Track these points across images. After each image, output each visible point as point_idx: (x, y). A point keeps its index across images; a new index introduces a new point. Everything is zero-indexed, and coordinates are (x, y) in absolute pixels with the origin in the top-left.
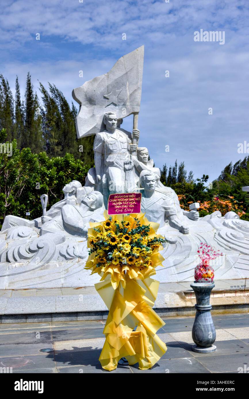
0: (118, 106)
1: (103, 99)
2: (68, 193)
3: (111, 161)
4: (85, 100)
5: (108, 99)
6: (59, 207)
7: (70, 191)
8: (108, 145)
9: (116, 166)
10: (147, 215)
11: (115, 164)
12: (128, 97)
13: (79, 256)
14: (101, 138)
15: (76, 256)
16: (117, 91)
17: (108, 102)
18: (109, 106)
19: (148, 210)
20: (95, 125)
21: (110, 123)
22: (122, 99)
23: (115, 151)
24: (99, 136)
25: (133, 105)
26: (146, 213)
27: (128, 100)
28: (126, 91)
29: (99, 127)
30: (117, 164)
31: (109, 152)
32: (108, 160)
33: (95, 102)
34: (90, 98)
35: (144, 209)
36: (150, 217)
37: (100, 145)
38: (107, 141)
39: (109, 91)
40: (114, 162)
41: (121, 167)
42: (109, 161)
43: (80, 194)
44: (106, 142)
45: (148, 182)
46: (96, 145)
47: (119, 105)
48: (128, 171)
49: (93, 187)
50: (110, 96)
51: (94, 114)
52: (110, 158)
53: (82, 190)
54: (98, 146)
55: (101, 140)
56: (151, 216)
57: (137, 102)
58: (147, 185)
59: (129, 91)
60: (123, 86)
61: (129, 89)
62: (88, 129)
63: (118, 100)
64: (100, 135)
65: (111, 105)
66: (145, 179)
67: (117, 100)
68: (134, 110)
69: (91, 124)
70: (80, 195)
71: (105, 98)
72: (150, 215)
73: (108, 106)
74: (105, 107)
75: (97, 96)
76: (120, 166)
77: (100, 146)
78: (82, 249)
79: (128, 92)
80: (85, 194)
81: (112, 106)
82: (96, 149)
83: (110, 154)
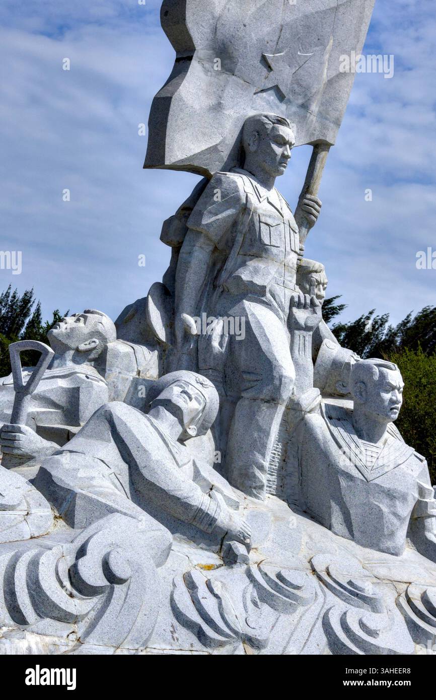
0: (286, 103)
1: (257, 62)
2: (72, 352)
3: (258, 281)
4: (207, 42)
5: (269, 68)
6: (48, 395)
7: (82, 347)
8: (257, 224)
9: (268, 305)
10: (372, 500)
11: (268, 295)
12: (322, 86)
13: (246, 635)
14: (238, 191)
15: (236, 633)
16: (299, 53)
17: (266, 78)
18: (264, 94)
19: (377, 485)
20: (218, 142)
21: (277, 153)
22: (304, 84)
23: (274, 250)
24: (232, 185)
25: (326, 119)
26: (368, 493)
27: (319, 97)
28: (322, 63)
29: (225, 153)
30: (272, 299)
31: (254, 251)
32: (245, 275)
33: (235, 63)
34: (223, 44)
35: (362, 477)
36: (381, 510)
37: (229, 216)
38: (256, 209)
39: (280, 45)
40: (267, 290)
41: (283, 311)
42: (252, 282)
43: (117, 367)
44: (255, 212)
45: (387, 392)
46: (210, 212)
47: (289, 102)
48: (302, 332)
49: (156, 352)
50: (277, 60)
51: (220, 104)
52: (256, 271)
53: (127, 355)
54: (220, 216)
55: (238, 199)
56: (385, 509)
57: (338, 113)
58: (382, 401)
59: (328, 69)
60: (316, 46)
61: (329, 60)
62: (192, 147)
63: (292, 83)
64: (236, 182)
65: (270, 92)
66: (376, 377)
67: (290, 82)
68: (324, 135)
69: (204, 134)
70: (118, 370)
71: (264, 60)
72: (383, 504)
73: (262, 91)
74: (255, 94)
75: (245, 47)
76: (278, 304)
77: (224, 219)
78: (242, 605)
79: (326, 70)
80: (133, 371)
81: (272, 98)
82: (207, 225)
83: (257, 256)
